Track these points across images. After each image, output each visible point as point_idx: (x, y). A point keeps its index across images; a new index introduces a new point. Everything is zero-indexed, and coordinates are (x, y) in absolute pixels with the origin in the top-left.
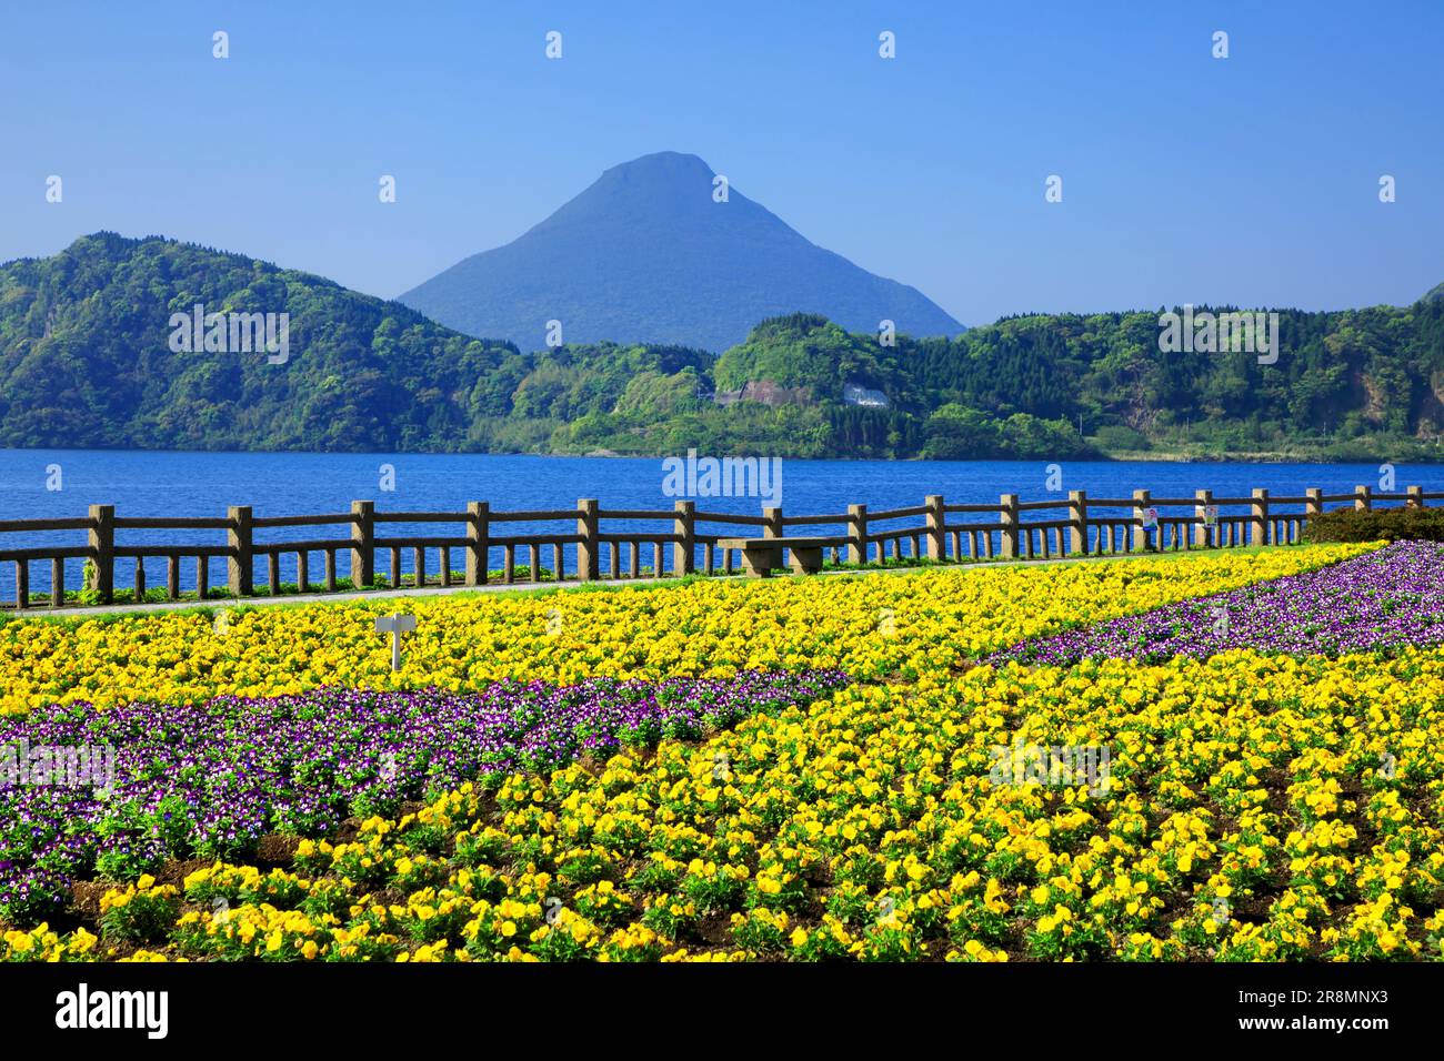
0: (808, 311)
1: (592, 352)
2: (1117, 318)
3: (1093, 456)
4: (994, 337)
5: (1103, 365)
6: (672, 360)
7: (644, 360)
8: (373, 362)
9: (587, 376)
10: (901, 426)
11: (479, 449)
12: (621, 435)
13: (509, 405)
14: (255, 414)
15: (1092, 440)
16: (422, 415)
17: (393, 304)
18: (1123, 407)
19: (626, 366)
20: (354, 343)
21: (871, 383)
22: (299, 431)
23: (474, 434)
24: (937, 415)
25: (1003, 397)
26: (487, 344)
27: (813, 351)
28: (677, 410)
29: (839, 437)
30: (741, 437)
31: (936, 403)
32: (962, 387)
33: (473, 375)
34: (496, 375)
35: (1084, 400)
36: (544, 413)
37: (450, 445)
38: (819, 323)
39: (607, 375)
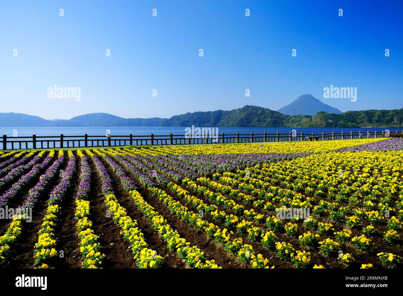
0: (323, 111)
1: (298, 116)
2: (362, 111)
3: (359, 127)
4: (346, 113)
5: (360, 117)
6: (307, 117)
7: (304, 117)
8: (274, 118)
9: (297, 119)
10: (335, 124)
11: (285, 127)
12: (301, 125)
13: (289, 122)
14: (262, 123)
15: (359, 125)
16: (279, 123)
17: (276, 111)
18: (363, 121)
19: (302, 117)
20: (272, 116)
21: (331, 119)
22: (266, 125)
23: (285, 125)
24: (339, 123)
25: (348, 121)
26: (286, 115)
27: (324, 116)
28: (308, 122)
29: (327, 125)
30: (315, 125)
31: (339, 121)
32: (342, 119)
33: (285, 119)
34: (287, 119)
35: (358, 121)
36: (293, 123)
37: (282, 126)
38: (325, 112)
39: (300, 119)
